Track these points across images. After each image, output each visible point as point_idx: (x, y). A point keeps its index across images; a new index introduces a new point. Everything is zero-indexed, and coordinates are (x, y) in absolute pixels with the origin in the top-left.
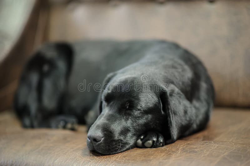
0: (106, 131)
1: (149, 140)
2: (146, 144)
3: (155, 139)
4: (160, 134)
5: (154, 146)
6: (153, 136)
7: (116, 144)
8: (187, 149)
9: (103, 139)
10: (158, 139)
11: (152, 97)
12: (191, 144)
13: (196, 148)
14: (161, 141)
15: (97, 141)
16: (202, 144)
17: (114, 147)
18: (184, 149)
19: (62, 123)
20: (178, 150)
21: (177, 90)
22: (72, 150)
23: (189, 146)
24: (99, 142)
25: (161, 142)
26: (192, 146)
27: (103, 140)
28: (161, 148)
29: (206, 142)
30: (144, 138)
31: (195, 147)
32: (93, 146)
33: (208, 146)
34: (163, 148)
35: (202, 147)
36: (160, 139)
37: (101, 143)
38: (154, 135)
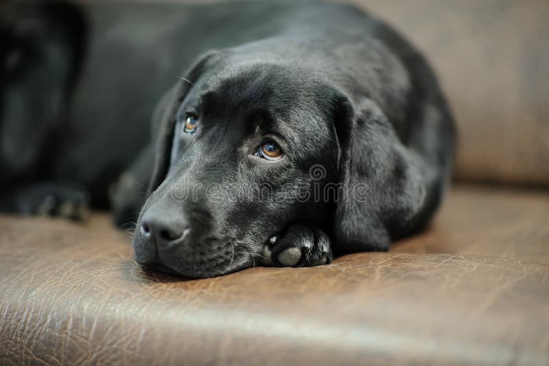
0: (195, 210)
1: (293, 246)
2: (283, 257)
3: (308, 245)
4: (321, 232)
5: (305, 261)
6: (304, 236)
7: (219, 249)
8: (396, 271)
9: (186, 232)
10: (316, 242)
11: (318, 124)
12: (405, 259)
13: (422, 269)
14: (326, 249)
15: (171, 236)
16: (436, 261)
17: (214, 255)
18: (388, 270)
19: (47, 204)
20: (372, 271)
21: (378, 112)
22: (78, 265)
23: (400, 264)
24: (177, 241)
25: (324, 253)
26: (410, 265)
27: (187, 236)
28: (324, 266)
29: (444, 257)
30: (277, 240)
31: (416, 266)
32: (157, 252)
33: (453, 265)
34: (329, 266)
35: (436, 267)
36: (321, 244)
37: (181, 244)
38: (306, 233)
